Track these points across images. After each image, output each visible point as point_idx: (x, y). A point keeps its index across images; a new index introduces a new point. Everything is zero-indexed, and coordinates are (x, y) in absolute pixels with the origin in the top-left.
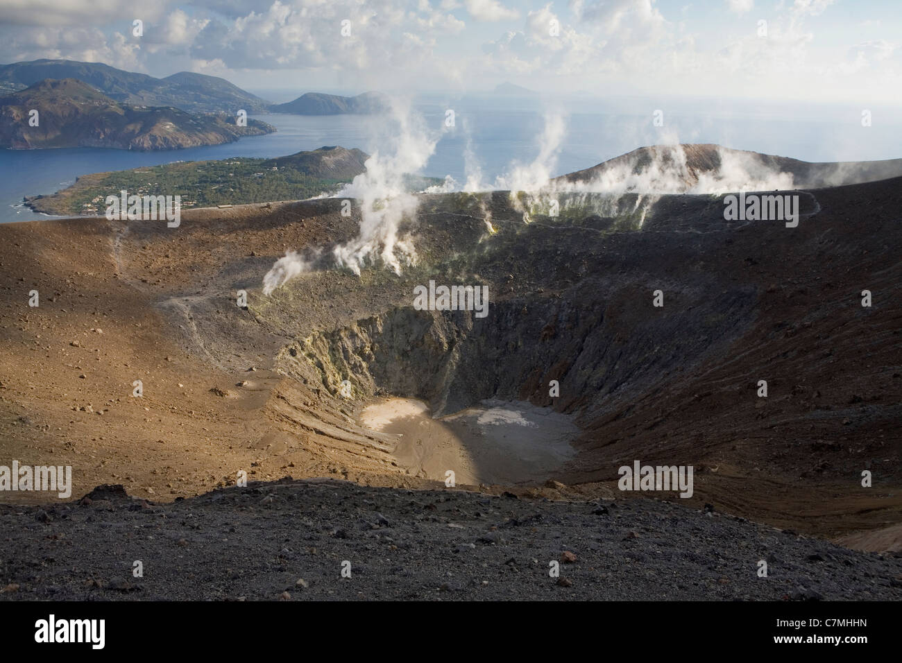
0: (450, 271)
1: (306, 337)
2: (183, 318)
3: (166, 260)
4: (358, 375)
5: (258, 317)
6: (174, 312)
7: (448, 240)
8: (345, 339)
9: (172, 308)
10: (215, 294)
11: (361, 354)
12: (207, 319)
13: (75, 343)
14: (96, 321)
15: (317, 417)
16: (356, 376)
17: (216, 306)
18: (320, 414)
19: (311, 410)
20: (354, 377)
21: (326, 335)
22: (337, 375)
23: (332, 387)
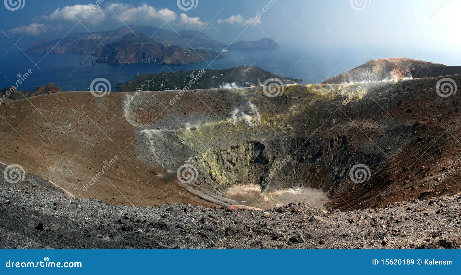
0: (275, 123)
1: (204, 153)
2: (148, 139)
3: (148, 112)
4: (228, 172)
5: (182, 142)
6: (144, 135)
7: (276, 108)
8: (223, 155)
9: (144, 133)
10: (166, 130)
11: (231, 162)
12: (159, 140)
13: (98, 142)
14: (110, 135)
15: (200, 190)
16: (227, 173)
17: (165, 135)
18: (202, 189)
19: (198, 187)
20: (226, 173)
21: (214, 152)
22: (217, 171)
23: (214, 177)
